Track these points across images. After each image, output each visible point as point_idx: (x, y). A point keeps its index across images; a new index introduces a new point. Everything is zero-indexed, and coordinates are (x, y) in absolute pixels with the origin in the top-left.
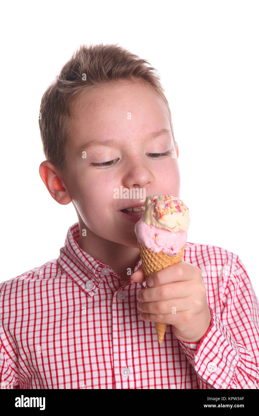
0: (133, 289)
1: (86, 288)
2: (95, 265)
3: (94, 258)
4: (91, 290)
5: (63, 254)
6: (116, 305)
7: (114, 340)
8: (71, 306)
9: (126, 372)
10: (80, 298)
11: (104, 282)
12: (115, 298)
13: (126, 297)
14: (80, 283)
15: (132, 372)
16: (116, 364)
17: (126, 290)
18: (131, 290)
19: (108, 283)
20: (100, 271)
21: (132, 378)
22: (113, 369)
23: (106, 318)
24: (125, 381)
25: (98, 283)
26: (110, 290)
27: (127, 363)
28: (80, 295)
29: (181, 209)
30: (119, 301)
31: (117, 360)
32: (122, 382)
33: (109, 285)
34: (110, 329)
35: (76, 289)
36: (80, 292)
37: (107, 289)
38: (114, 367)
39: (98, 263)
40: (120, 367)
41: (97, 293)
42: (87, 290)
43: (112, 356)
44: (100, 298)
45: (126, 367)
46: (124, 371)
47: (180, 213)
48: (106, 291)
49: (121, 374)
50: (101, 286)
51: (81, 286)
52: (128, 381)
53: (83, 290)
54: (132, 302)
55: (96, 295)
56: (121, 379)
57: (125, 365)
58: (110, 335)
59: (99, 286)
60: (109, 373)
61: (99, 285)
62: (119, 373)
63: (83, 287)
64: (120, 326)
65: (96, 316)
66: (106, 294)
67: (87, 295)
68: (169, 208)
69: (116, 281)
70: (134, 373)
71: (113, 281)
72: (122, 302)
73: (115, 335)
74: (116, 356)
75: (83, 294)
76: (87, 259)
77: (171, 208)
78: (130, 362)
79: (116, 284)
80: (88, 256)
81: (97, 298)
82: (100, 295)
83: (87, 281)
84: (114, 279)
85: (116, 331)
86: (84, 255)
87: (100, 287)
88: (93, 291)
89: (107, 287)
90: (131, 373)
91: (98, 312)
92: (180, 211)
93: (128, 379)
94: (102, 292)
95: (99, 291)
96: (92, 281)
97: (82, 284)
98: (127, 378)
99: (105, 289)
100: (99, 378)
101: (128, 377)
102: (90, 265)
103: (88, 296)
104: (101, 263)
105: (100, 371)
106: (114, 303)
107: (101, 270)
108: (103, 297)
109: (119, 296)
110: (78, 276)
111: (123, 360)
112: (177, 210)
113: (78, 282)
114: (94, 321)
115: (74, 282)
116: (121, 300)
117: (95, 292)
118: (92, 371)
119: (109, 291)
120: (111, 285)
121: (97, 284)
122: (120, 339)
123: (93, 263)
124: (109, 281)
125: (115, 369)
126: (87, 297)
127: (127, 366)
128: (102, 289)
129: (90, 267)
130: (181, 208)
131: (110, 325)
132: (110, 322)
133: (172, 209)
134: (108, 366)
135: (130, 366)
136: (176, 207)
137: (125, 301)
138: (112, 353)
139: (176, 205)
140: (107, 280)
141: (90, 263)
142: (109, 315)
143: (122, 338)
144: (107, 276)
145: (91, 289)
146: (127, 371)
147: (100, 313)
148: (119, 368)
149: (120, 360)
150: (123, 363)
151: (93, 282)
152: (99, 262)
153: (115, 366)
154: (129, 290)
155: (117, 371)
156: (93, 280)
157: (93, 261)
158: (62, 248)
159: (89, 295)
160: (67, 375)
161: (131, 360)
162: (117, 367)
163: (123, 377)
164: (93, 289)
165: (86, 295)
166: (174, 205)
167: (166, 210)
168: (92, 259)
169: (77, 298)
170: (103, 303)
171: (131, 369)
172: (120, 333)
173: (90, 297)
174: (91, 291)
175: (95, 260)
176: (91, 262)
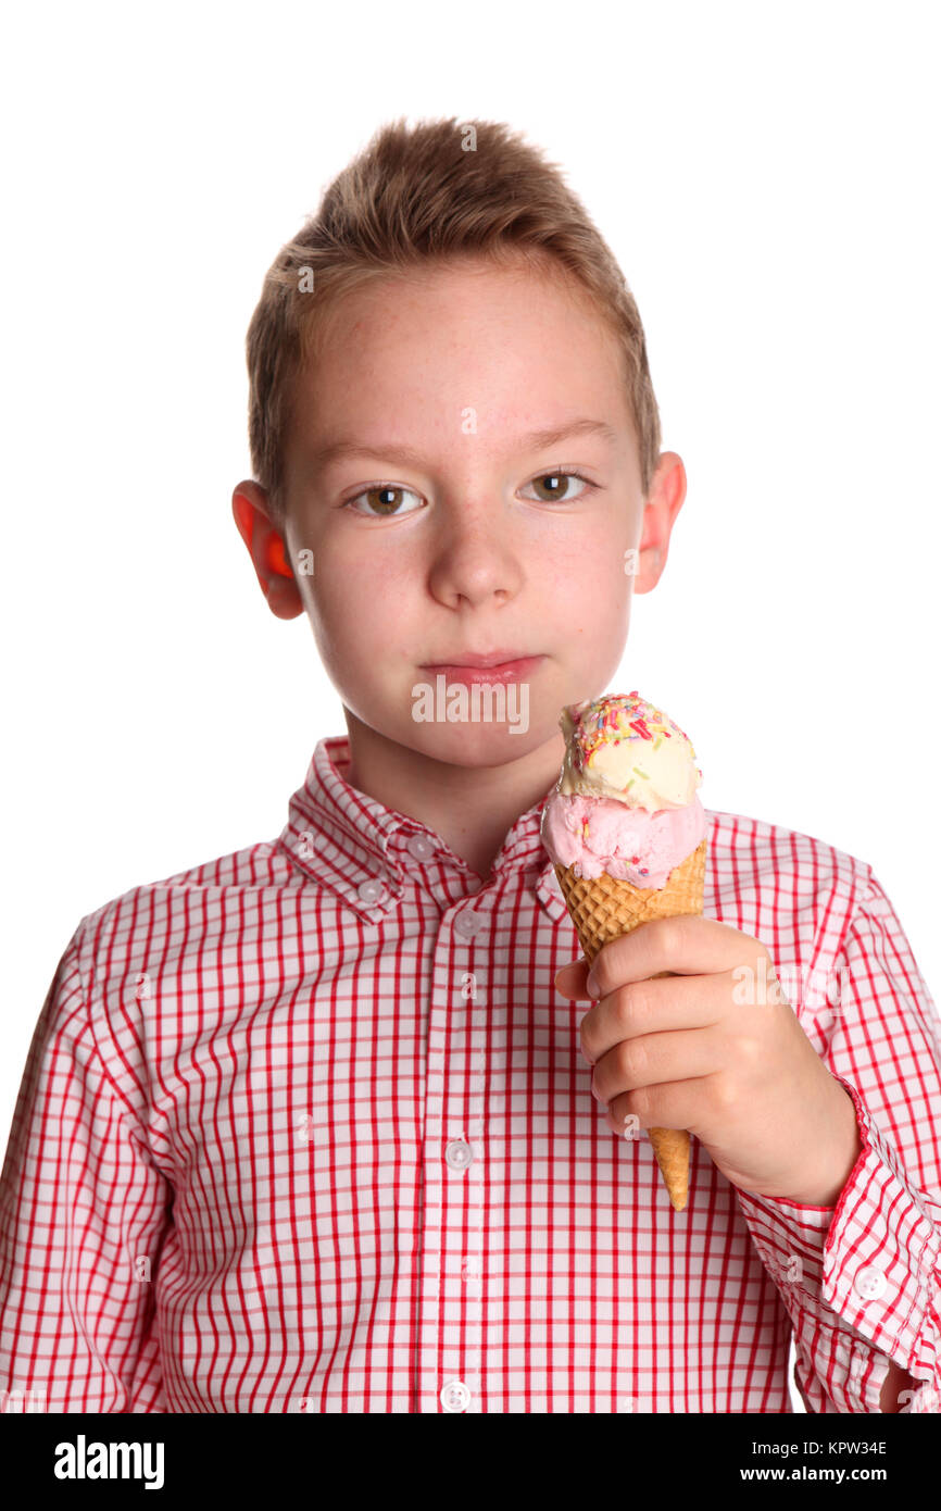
0: (507, 910)
1: (360, 900)
2: (386, 826)
3: (386, 808)
4: (376, 905)
5: (296, 813)
6: (448, 950)
7: (432, 1056)
8: (313, 953)
9: (460, 1156)
10: (340, 927)
11: (417, 886)
12: (448, 930)
13: (483, 930)
14: (342, 888)
15: (481, 1155)
16: (434, 1128)
17: (485, 910)
18: (502, 912)
19: (428, 887)
20: (406, 851)
21: (477, 1174)
22: (420, 1143)
23: (413, 991)
24: (455, 1183)
25: (398, 883)
26: (435, 909)
27: (466, 1129)
28: (339, 919)
29: (649, 731)
30: (459, 940)
31: (436, 1116)
32: (445, 1183)
33: (430, 894)
34: (423, 1022)
35: (329, 902)
36: (339, 910)
37: (425, 904)
38: (425, 1137)
39: (397, 819)
40: (445, 1139)
41: (394, 916)
42: (361, 906)
43: (422, 1104)
44: (401, 929)
45: (464, 1140)
46: (457, 1152)
47: (644, 741)
48: (420, 910)
49: (444, 1161)
50: (408, 894)
51: (345, 895)
52: (466, 1183)
53: (350, 906)
54: (498, 948)
55: (391, 921)
56: (445, 1174)
57: (462, 1135)
58: (422, 1042)
59: (400, 894)
60: (409, 1153)
61: (399, 890)
62: (438, 1155)
63: (352, 898)
64: (455, 1015)
65: (382, 981)
66: (421, 919)
67: (362, 918)
68: (609, 729)
69: (453, 879)
70: (487, 1161)
71: (444, 881)
72: (468, 943)
73: (438, 1040)
74: (435, 1105)
75: (348, 918)
76: (364, 810)
77: (615, 727)
78: (476, 1127)
79: (454, 887)
80: (366, 801)
81: (391, 931)
82: (401, 921)
83: (363, 882)
84: (449, 874)
85: (439, 1029)
86: (355, 800)
87: (404, 899)
88: (380, 907)
89: (425, 899)
90: (476, 1161)
91: (392, 970)
92: (646, 735)
93: (466, 1176)
94: (410, 912)
95: (399, 907)
96: (378, 881)
97: (348, 891)
98: (463, 1173)
99: (419, 904)
100: (376, 1165)
101: (467, 1171)
102: (372, 827)
103: (364, 920)
104: (405, 820)
105: (381, 1147)
106: (444, 945)
107: (407, 845)
108: (412, 928)
109: (459, 925)
110: (338, 871)
111: (456, 1118)
112: (634, 733)
113: (336, 886)
114: (376, 997)
115: (323, 886)
116: (467, 938)
117: (385, 912)
118: (354, 1144)
119: (429, 912)
120: (439, 893)
121: (393, 887)
122: (452, 1056)
123: (382, 821)
124: (431, 882)
125: (428, 1143)
126: (360, 925)
127: (467, 1138)
128: (410, 903)
129: (373, 830)
130: (650, 727)
131: (423, 1011)
132: (424, 1001)
133: (616, 732)
134: (407, 1131)
135: (476, 1139)
136: (632, 725)
137: (477, 943)
138: (422, 1094)
139: (634, 720)
140: (425, 877)
141: (374, 821)
142: (424, 981)
143: (458, 1050)
144: (425, 867)
145: (374, 902)
146: (464, 1152)
147: (398, 976)
148: (439, 1142)
149: (445, 1117)
150: (455, 1129)
151: (384, 884)
152: (400, 816)
153: (428, 1134)
154: (495, 911)
155: (433, 1150)
156: (384, 879)
157: (383, 815)
158: (296, 796)
159: (368, 919)
160: (281, 1153)
161: (481, 1121)
162: (434, 1139)
163: (449, 1169)
164: (381, 902)
165: (358, 919)
166: (625, 720)
167: (600, 735)
168: (381, 810)
169: (330, 929)
170: (410, 947)
171: (478, 1147)
172: (453, 1035)
173: (369, 924)
174: (374, 909)
175: (389, 811)
176: (377, 816)
